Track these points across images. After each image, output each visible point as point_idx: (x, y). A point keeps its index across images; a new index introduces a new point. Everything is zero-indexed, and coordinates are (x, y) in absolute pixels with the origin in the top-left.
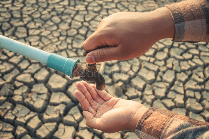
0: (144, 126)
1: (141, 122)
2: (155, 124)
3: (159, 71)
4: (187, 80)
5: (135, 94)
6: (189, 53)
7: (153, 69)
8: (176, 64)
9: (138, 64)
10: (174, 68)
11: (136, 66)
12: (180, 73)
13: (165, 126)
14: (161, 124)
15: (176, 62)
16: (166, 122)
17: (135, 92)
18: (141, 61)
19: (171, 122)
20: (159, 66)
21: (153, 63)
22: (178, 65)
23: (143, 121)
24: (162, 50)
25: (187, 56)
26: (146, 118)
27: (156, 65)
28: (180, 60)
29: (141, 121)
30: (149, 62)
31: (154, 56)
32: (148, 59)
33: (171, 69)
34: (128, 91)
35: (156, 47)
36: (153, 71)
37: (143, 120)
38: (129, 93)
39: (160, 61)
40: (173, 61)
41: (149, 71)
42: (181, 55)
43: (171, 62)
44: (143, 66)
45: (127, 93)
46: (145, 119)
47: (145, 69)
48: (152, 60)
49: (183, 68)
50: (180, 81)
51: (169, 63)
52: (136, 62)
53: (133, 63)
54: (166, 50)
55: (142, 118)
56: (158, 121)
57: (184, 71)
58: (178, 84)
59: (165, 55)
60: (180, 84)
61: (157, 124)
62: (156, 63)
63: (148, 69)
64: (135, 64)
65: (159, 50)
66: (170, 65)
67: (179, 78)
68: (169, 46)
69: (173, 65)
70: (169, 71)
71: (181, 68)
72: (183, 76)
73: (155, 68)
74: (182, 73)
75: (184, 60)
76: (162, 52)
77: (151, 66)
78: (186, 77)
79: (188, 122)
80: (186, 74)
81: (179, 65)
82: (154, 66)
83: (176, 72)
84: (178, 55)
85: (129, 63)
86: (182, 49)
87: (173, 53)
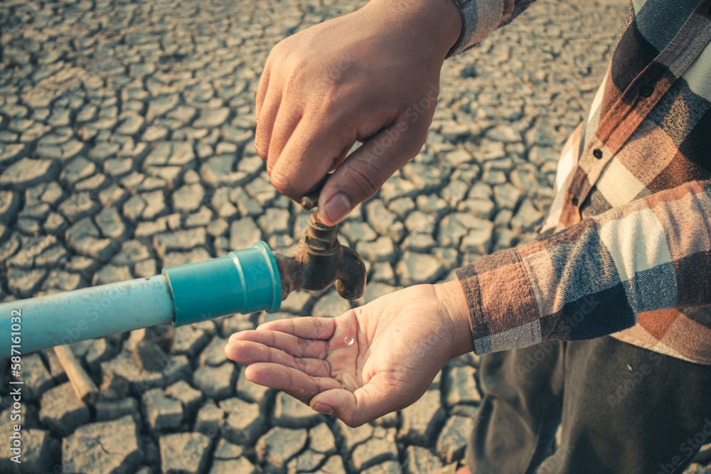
0: (490, 318)
1: (477, 315)
2: (509, 297)
3: (211, 239)
4: (292, 222)
5: (199, 334)
6: (251, 155)
7: (193, 242)
8: (239, 197)
9: (144, 253)
10: (244, 210)
11: (142, 261)
12: (263, 213)
13: (531, 284)
14: (520, 286)
15: (237, 193)
16: (524, 276)
17: (195, 329)
18: (148, 240)
19: (532, 268)
20: (205, 226)
21: (184, 227)
22: (245, 198)
23: (481, 310)
24: (180, 182)
25: (250, 165)
26: (480, 300)
27: (195, 227)
28: (243, 183)
29: (474, 314)
30: (169, 230)
31: (169, 208)
32: (161, 224)
33: (237, 216)
34: (176, 339)
35: (161, 183)
36: (198, 246)
37: (478, 307)
38: (180, 342)
39: (196, 211)
40: (229, 195)
41: (188, 255)
42: (235, 168)
43: (225, 198)
44: (161, 251)
45: (177, 347)
46: (480, 303)
47: (172, 255)
48: (174, 220)
49: (263, 198)
50: (279, 233)
51: (222, 205)
52: (136, 252)
53: (129, 257)
54: (191, 176)
55: (471, 306)
56: (508, 286)
57: (270, 204)
58: (280, 244)
59: (198, 192)
60: (282, 242)
61: (513, 293)
62: (190, 222)
63: (181, 250)
64: (135, 258)
65: (171, 186)
66: (227, 210)
67: (271, 229)
68: (190, 162)
69: (235, 205)
70: (236, 225)
71: (258, 201)
72: (275, 217)
73: (199, 237)
74: (271, 212)
75: (251, 178)
76: (185, 188)
77: (183, 239)
78: (284, 216)
79: (556, 244)
80: (280, 208)
81: (251, 197)
82: (191, 232)
83: (255, 218)
84: (227, 173)
85: (117, 265)
86: (224, 154)
87: (212, 176)
